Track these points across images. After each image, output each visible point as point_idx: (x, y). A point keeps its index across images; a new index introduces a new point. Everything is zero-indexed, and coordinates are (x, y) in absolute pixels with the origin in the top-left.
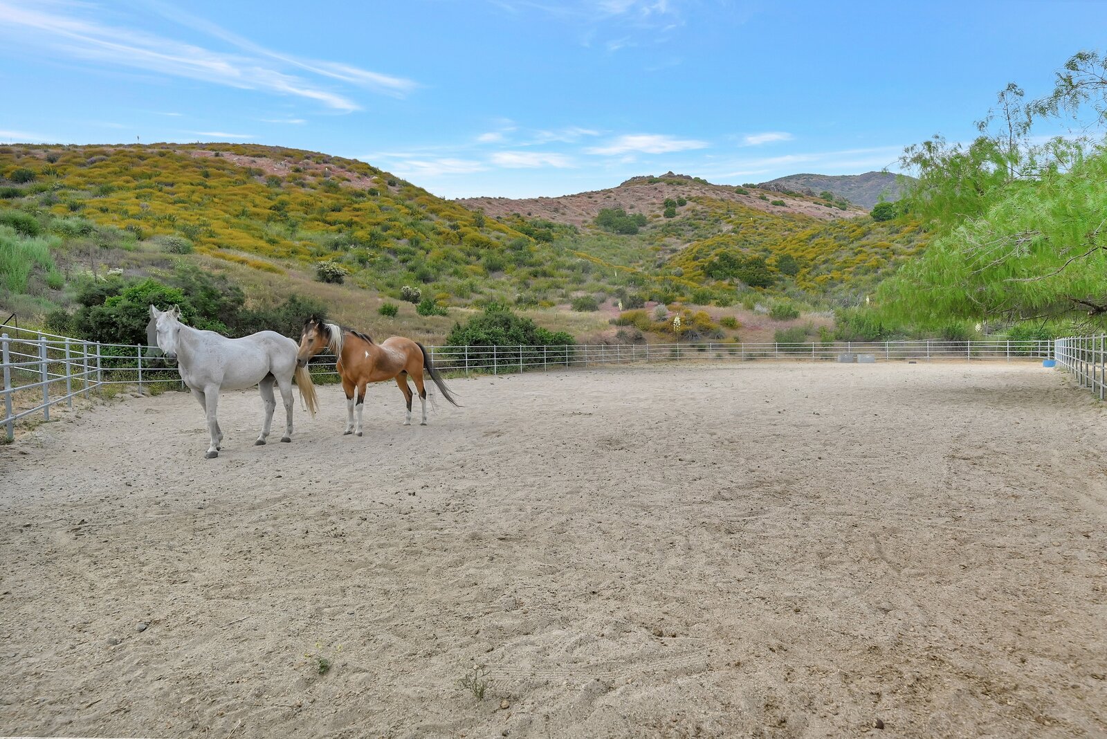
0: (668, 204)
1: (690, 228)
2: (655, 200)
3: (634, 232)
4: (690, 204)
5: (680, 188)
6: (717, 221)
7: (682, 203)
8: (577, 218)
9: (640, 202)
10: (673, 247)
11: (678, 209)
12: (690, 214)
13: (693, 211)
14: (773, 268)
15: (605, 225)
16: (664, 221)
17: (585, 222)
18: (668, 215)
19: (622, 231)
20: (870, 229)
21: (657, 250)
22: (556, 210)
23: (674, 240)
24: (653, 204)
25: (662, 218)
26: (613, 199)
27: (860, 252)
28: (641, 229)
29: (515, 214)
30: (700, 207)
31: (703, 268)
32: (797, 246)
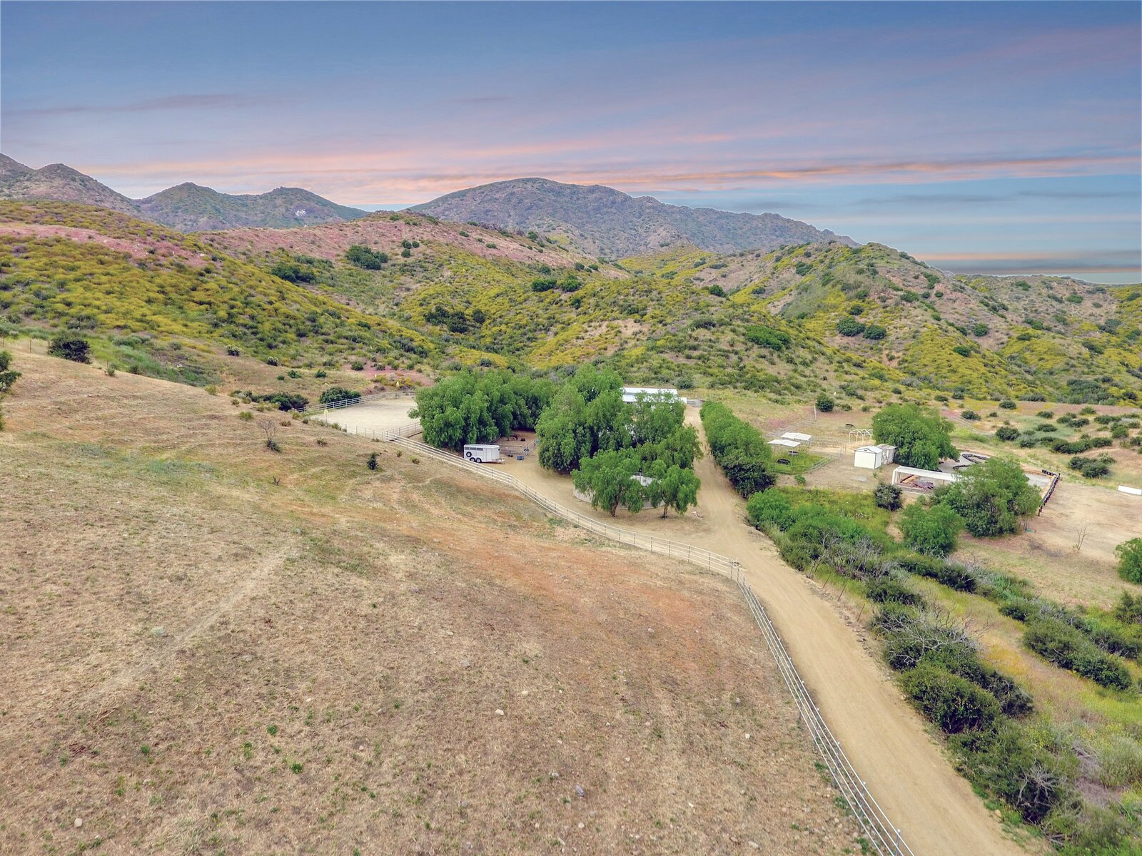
0: (406, 245)
1: (421, 269)
2: (395, 238)
3: (378, 268)
4: (422, 247)
5: (415, 229)
6: (440, 266)
7: (416, 246)
8: (331, 251)
9: (382, 238)
10: (407, 286)
11: (412, 251)
12: (421, 257)
13: (424, 254)
14: (469, 318)
15: (354, 261)
16: (401, 260)
17: (338, 255)
18: (406, 255)
19: (368, 267)
20: (529, 297)
21: (395, 288)
22: (313, 243)
23: (408, 279)
24: (393, 242)
25: (399, 257)
26: (360, 234)
27: (520, 313)
28: (383, 265)
29: (280, 248)
30: (430, 251)
31: (424, 316)
32: (487, 301)
